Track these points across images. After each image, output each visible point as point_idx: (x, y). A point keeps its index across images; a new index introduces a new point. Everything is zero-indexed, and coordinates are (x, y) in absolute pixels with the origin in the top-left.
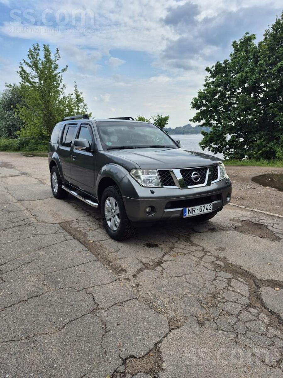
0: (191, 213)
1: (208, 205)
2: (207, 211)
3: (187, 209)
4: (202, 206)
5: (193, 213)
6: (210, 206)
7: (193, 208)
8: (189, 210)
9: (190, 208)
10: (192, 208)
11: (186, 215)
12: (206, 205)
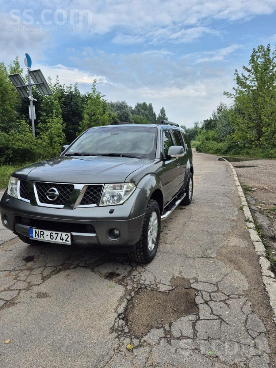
0: (38, 236)
1: (64, 234)
2: (61, 241)
3: (34, 230)
4: (54, 232)
5: (41, 237)
6: (67, 236)
7: (41, 232)
8: (36, 232)
9: (37, 230)
10: (40, 230)
11: (32, 237)
12: (60, 233)
